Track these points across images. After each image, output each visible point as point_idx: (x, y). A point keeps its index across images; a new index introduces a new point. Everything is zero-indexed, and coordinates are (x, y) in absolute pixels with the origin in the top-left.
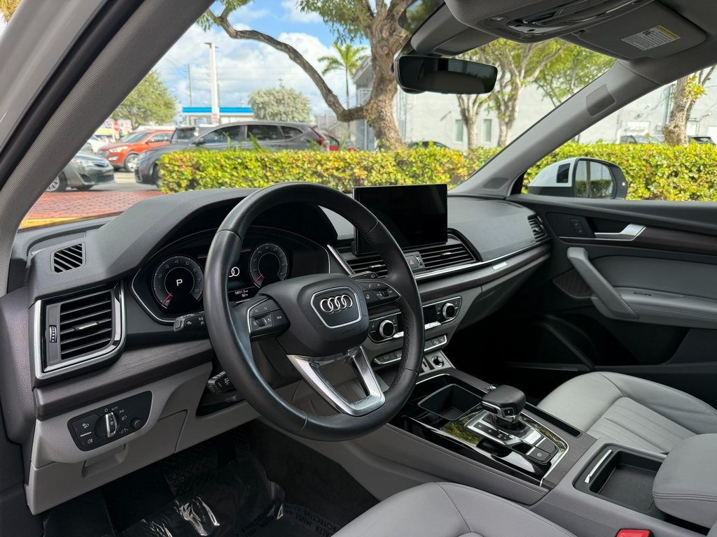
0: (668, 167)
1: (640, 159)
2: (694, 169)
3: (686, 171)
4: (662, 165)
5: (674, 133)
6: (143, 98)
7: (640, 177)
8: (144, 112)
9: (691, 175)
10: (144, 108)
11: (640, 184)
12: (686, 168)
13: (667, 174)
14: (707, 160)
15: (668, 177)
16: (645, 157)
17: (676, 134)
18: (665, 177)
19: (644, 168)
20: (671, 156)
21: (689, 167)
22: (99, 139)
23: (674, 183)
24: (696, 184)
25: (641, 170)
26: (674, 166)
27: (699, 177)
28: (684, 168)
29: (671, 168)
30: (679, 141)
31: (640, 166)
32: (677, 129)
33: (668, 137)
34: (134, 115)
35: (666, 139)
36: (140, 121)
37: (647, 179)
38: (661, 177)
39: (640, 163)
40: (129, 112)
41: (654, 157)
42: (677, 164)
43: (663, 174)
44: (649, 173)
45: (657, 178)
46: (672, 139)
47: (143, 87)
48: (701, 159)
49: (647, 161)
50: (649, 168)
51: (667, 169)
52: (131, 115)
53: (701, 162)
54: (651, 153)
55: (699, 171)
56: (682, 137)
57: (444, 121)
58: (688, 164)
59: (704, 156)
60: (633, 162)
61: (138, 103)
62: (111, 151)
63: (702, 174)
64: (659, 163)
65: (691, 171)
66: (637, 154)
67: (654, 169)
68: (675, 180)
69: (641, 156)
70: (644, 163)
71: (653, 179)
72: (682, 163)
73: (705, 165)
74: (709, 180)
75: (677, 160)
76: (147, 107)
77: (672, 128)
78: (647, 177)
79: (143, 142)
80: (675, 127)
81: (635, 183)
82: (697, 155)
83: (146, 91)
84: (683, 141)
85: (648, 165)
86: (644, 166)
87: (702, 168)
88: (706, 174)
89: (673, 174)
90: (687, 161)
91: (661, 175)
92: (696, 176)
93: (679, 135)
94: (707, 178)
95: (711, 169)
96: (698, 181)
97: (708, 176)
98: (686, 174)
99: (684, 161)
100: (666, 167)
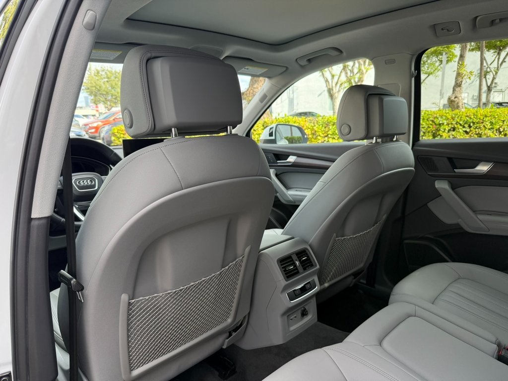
0: (448, 124)
1: (428, 120)
2: (466, 126)
3: (460, 127)
4: (443, 124)
5: (454, 101)
6: (114, 89)
7: (429, 132)
8: (116, 99)
9: (464, 129)
10: (115, 95)
11: (429, 137)
12: (461, 125)
13: (447, 129)
14: (475, 119)
15: (449, 132)
16: (431, 119)
17: (456, 103)
18: (446, 131)
19: (431, 126)
20: (449, 117)
21: (463, 124)
22: (85, 117)
23: (453, 135)
24: (469, 135)
25: (429, 127)
26: (452, 124)
27: (471, 131)
28: (459, 125)
29: (450, 125)
30: (458, 107)
31: (428, 124)
32: (456, 99)
33: (451, 105)
34: (109, 100)
35: (449, 106)
36: (112, 104)
37: (434, 133)
38: (444, 132)
39: (428, 123)
40: (106, 99)
41: (438, 118)
42: (454, 123)
43: (445, 129)
44: (434, 129)
45: (440, 132)
46: (454, 106)
47: (114, 82)
48: (470, 118)
49: (433, 121)
50: (434, 126)
51: (447, 126)
52: (107, 101)
53: (471, 120)
54: (435, 115)
55: (470, 127)
56: (460, 104)
57: (320, 97)
58: (461, 122)
59: (472, 117)
60: (423, 122)
61: (111, 92)
62: (90, 125)
63: (472, 129)
64: (441, 122)
65: (464, 127)
66: (426, 117)
67: (438, 126)
68: (454, 133)
69: (429, 118)
70: (431, 122)
71: (438, 133)
72: (458, 122)
73: (474, 123)
74: (477, 133)
75: (454, 120)
76: (117, 95)
77: (453, 98)
78: (434, 132)
79: (111, 119)
80: (455, 98)
81: (425, 136)
82: (466, 116)
83: (116, 84)
84: (461, 107)
85: (433, 124)
86: (431, 125)
87: (472, 124)
88: (475, 129)
89: (452, 129)
90: (461, 120)
91: (443, 130)
92: (468, 130)
93: (458, 103)
94: (476, 132)
95: (478, 125)
96: (470, 134)
97: (477, 130)
98: (461, 129)
99: (458, 121)
100: (447, 125)
